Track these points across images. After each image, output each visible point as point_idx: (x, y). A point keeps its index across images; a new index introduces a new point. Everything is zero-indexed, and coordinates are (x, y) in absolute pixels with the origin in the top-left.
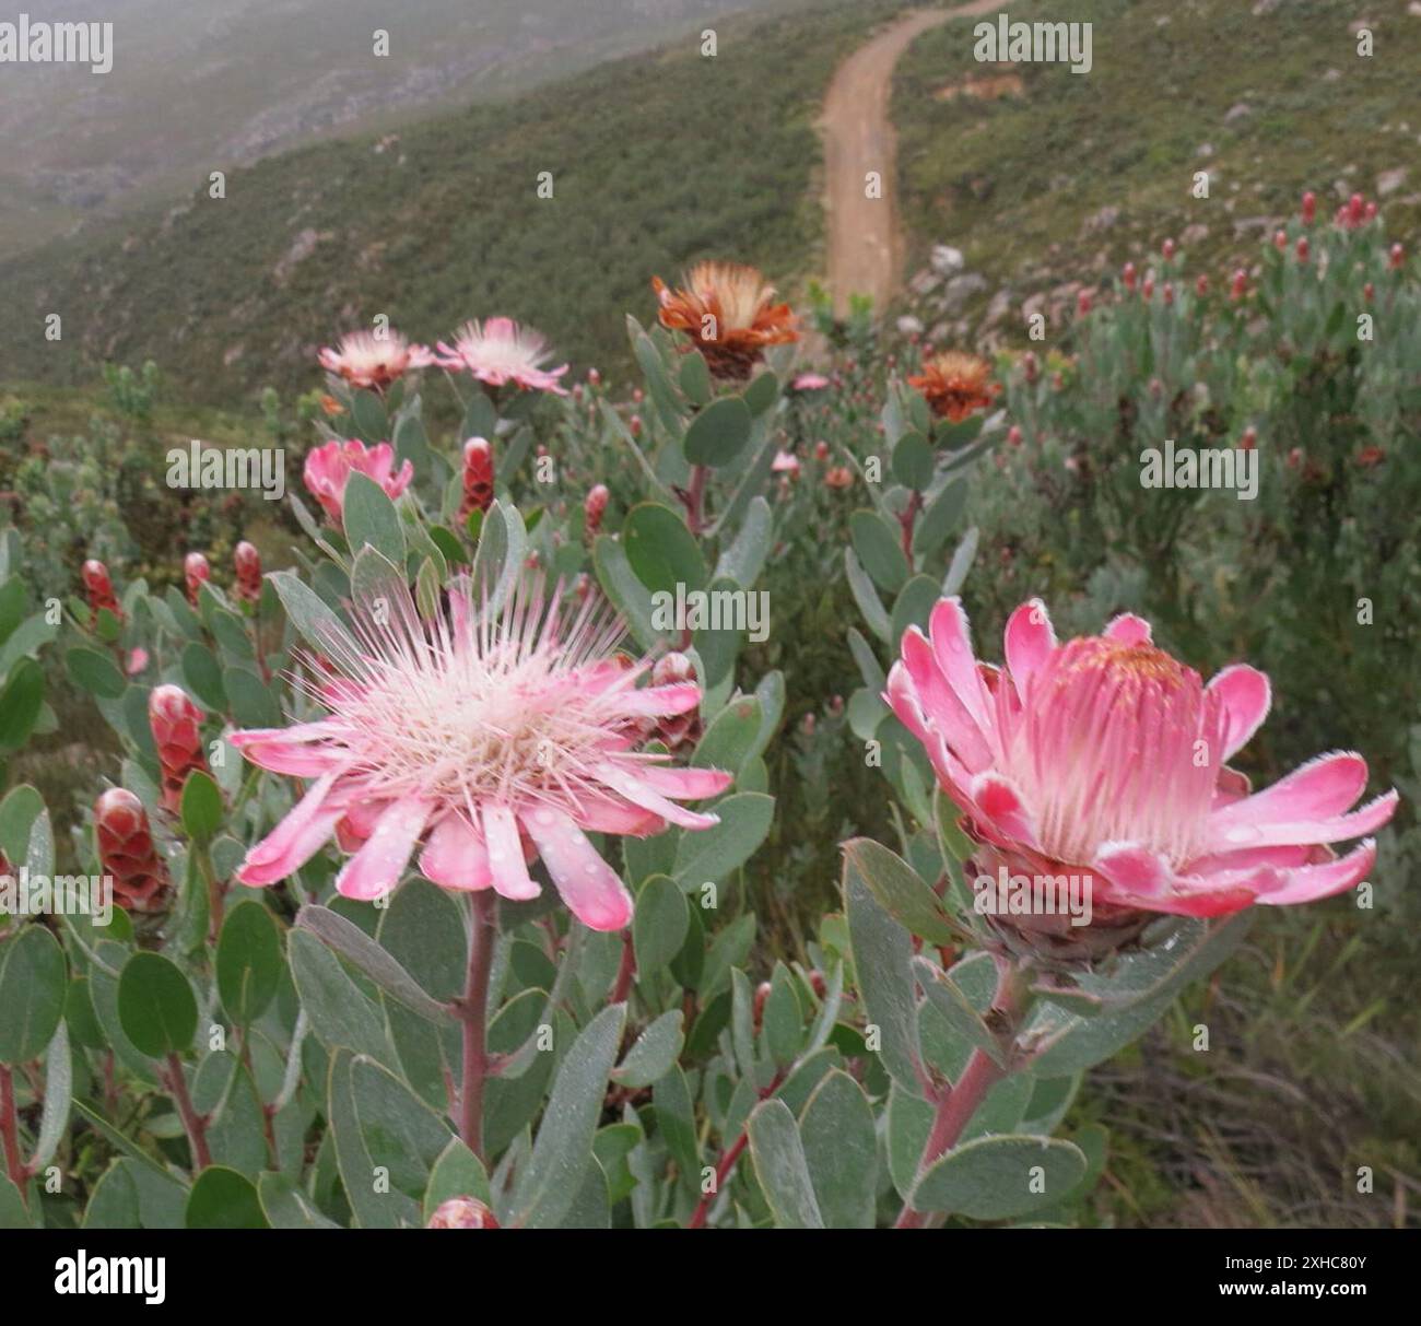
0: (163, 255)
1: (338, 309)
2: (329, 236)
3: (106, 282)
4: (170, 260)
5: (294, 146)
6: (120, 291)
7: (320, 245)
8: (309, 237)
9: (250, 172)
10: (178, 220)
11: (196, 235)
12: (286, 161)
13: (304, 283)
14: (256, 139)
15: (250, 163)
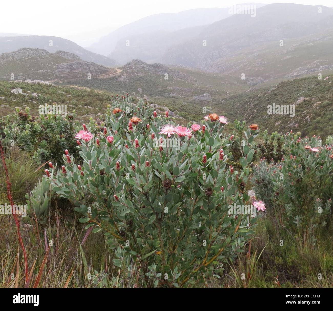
0: (267, 98)
1: (306, 116)
2: (307, 99)
3: (253, 103)
4: (268, 100)
5: (304, 77)
6: (255, 105)
7: (304, 101)
8: (302, 98)
9: (291, 82)
10: (272, 91)
11: (275, 95)
12: (301, 80)
13: (298, 109)
14: (295, 74)
15: (292, 80)
